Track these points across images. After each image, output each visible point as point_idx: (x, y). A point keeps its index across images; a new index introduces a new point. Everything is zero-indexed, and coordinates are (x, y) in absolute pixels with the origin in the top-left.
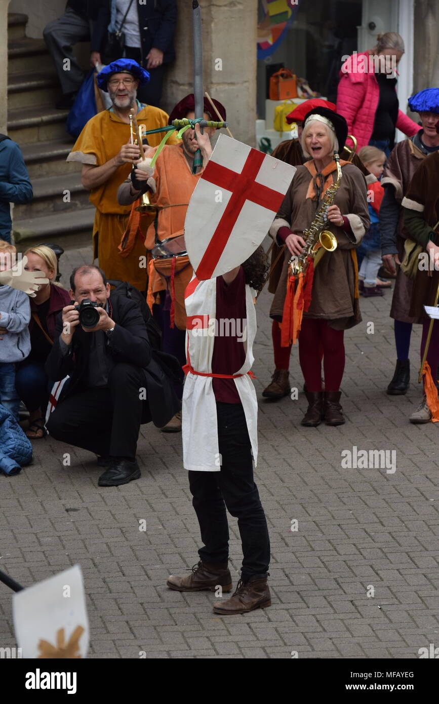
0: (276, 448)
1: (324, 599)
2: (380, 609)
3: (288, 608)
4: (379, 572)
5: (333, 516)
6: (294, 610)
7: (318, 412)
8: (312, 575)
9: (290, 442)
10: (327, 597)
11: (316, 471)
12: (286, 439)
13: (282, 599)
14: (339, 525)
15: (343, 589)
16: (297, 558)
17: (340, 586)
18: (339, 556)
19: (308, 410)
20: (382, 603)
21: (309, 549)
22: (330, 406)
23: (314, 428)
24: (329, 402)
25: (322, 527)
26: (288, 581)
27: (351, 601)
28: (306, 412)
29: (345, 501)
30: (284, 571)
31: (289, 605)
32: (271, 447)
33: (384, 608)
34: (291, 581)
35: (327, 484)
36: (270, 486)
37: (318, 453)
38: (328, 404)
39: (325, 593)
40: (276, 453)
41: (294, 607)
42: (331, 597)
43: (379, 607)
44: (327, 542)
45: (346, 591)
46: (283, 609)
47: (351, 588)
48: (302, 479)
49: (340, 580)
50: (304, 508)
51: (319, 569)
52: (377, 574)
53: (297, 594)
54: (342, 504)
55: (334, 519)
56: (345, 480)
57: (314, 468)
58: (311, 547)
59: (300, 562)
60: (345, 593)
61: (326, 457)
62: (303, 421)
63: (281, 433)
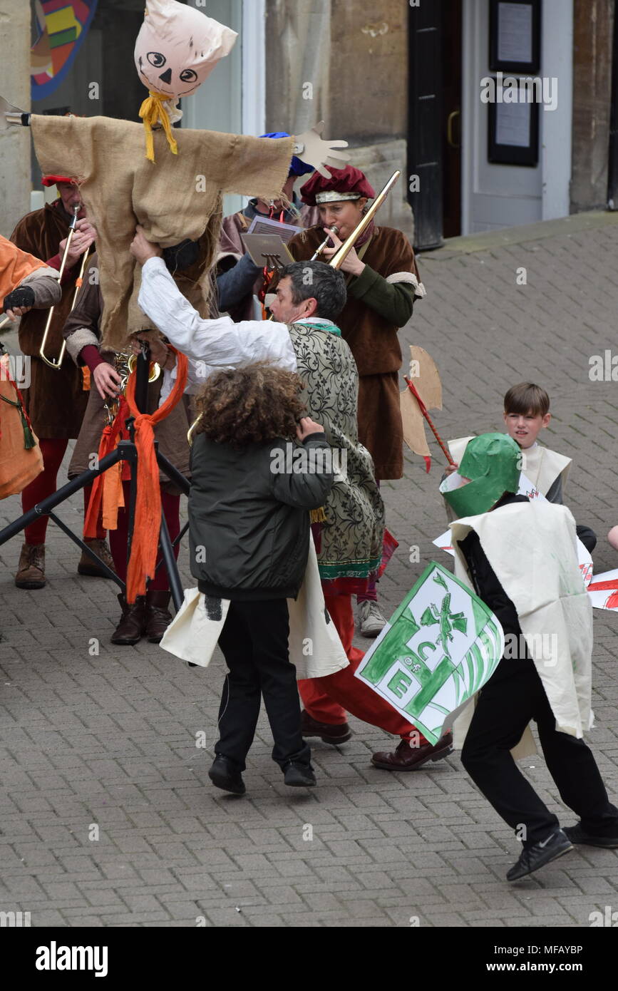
0: (74, 677)
1: (154, 899)
2: (240, 912)
3: (101, 913)
4: (237, 858)
5: (163, 777)
6: (110, 917)
7: (137, 624)
8: (135, 864)
9: (94, 668)
10: (159, 896)
11: (136, 710)
12: (89, 663)
13: (92, 900)
14: (173, 789)
15: (182, 884)
16: (111, 838)
17: (178, 879)
18: (175, 835)
19: (121, 621)
20: (242, 904)
21: (130, 825)
22: (155, 614)
23: (130, 647)
24: (153, 607)
25: (148, 793)
26: (99, 874)
27: (196, 902)
28: (118, 624)
29: (181, 755)
30: (92, 859)
31: (102, 908)
32: (66, 675)
33: (245, 911)
34: (103, 874)
35: (153, 728)
36: (68, 735)
37: (137, 684)
38: (151, 610)
39: (156, 890)
40: (74, 684)
41: (109, 912)
42: (164, 896)
43: (238, 910)
44: (155, 815)
45: (187, 887)
46: (93, 915)
47: (195, 882)
48: (116, 722)
49: (178, 871)
50: (120, 765)
51: (146, 855)
52: (233, 861)
53: (113, 892)
54: (175, 757)
55: (165, 780)
56: (179, 722)
57: (132, 706)
58: (132, 822)
59: (116, 845)
60: (185, 889)
61: (150, 689)
62: (113, 637)
63: (81, 656)
